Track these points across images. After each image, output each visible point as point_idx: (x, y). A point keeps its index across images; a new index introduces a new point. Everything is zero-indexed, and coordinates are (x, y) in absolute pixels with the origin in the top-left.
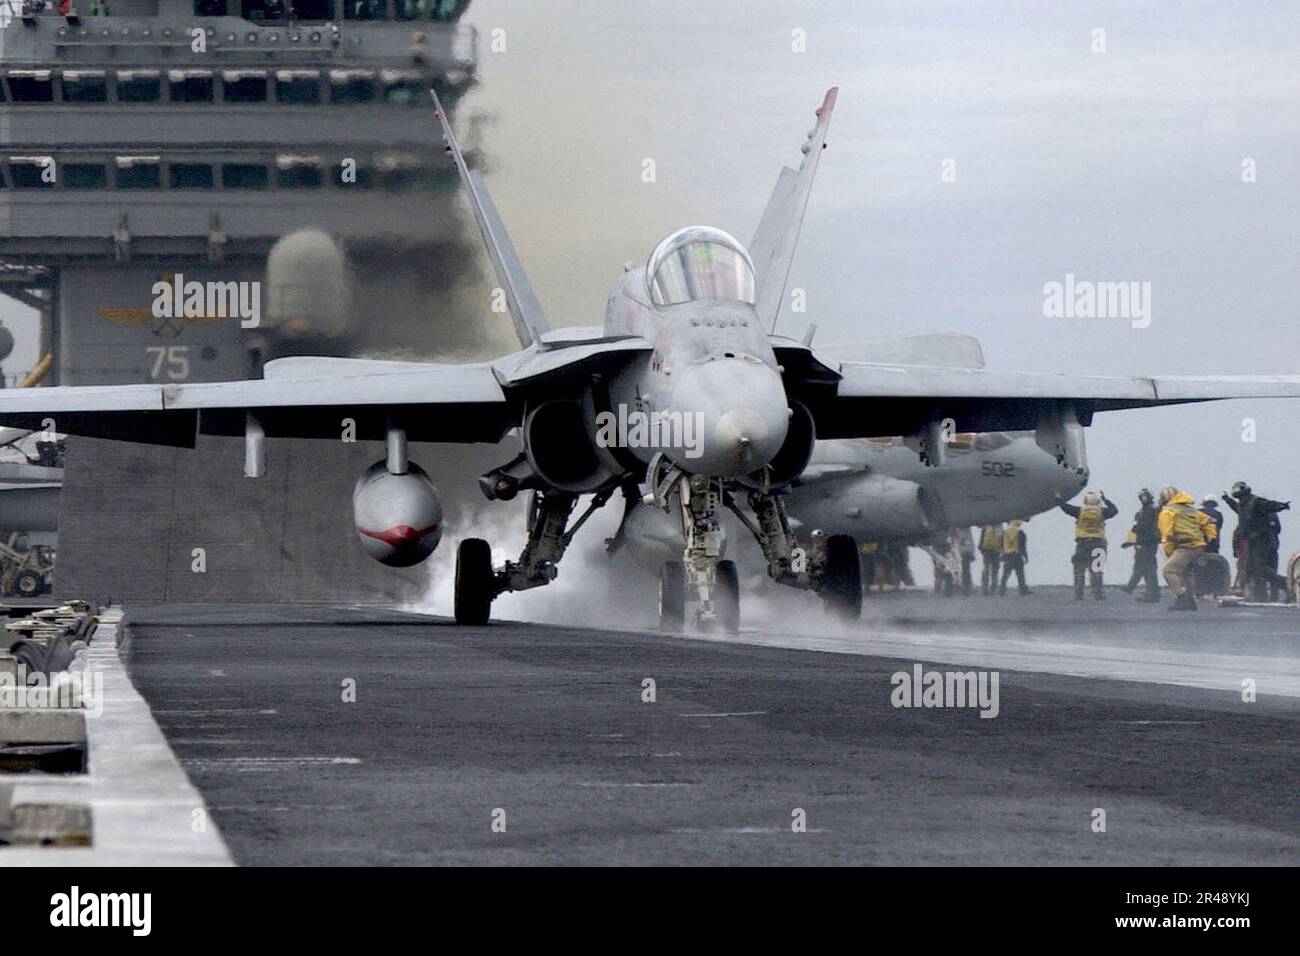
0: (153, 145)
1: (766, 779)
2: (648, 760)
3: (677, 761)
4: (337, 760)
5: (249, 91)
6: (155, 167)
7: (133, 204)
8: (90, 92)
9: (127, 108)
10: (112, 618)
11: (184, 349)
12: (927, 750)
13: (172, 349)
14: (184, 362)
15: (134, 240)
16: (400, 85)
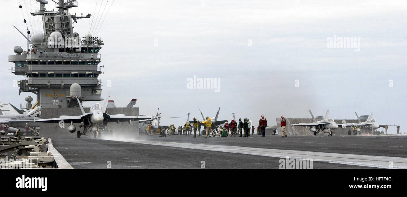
0: (53, 71)
1: (152, 165)
2: (133, 162)
3: (138, 163)
4: (88, 163)
5: (67, 63)
6: (53, 74)
7: (51, 79)
8: (44, 63)
9: (49, 65)
10: (50, 140)
11: (58, 100)
12: (173, 161)
13: (56, 100)
14: (58, 102)
15: (51, 85)
16: (89, 62)
